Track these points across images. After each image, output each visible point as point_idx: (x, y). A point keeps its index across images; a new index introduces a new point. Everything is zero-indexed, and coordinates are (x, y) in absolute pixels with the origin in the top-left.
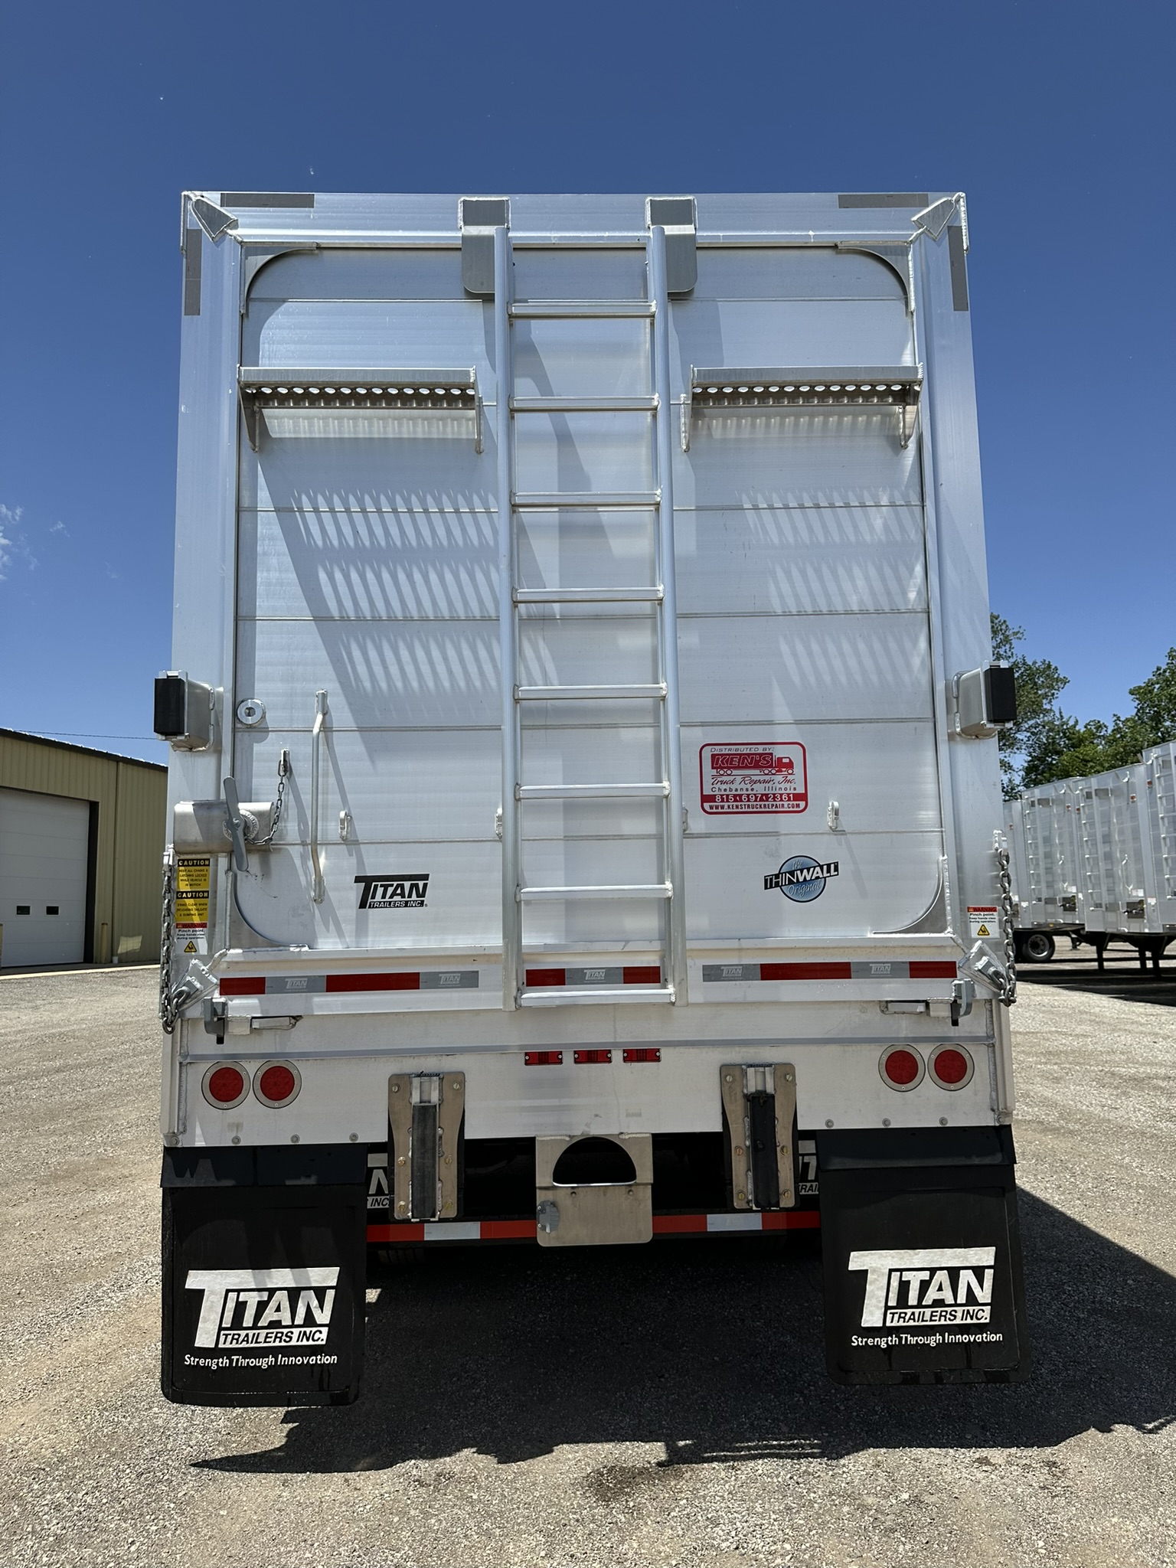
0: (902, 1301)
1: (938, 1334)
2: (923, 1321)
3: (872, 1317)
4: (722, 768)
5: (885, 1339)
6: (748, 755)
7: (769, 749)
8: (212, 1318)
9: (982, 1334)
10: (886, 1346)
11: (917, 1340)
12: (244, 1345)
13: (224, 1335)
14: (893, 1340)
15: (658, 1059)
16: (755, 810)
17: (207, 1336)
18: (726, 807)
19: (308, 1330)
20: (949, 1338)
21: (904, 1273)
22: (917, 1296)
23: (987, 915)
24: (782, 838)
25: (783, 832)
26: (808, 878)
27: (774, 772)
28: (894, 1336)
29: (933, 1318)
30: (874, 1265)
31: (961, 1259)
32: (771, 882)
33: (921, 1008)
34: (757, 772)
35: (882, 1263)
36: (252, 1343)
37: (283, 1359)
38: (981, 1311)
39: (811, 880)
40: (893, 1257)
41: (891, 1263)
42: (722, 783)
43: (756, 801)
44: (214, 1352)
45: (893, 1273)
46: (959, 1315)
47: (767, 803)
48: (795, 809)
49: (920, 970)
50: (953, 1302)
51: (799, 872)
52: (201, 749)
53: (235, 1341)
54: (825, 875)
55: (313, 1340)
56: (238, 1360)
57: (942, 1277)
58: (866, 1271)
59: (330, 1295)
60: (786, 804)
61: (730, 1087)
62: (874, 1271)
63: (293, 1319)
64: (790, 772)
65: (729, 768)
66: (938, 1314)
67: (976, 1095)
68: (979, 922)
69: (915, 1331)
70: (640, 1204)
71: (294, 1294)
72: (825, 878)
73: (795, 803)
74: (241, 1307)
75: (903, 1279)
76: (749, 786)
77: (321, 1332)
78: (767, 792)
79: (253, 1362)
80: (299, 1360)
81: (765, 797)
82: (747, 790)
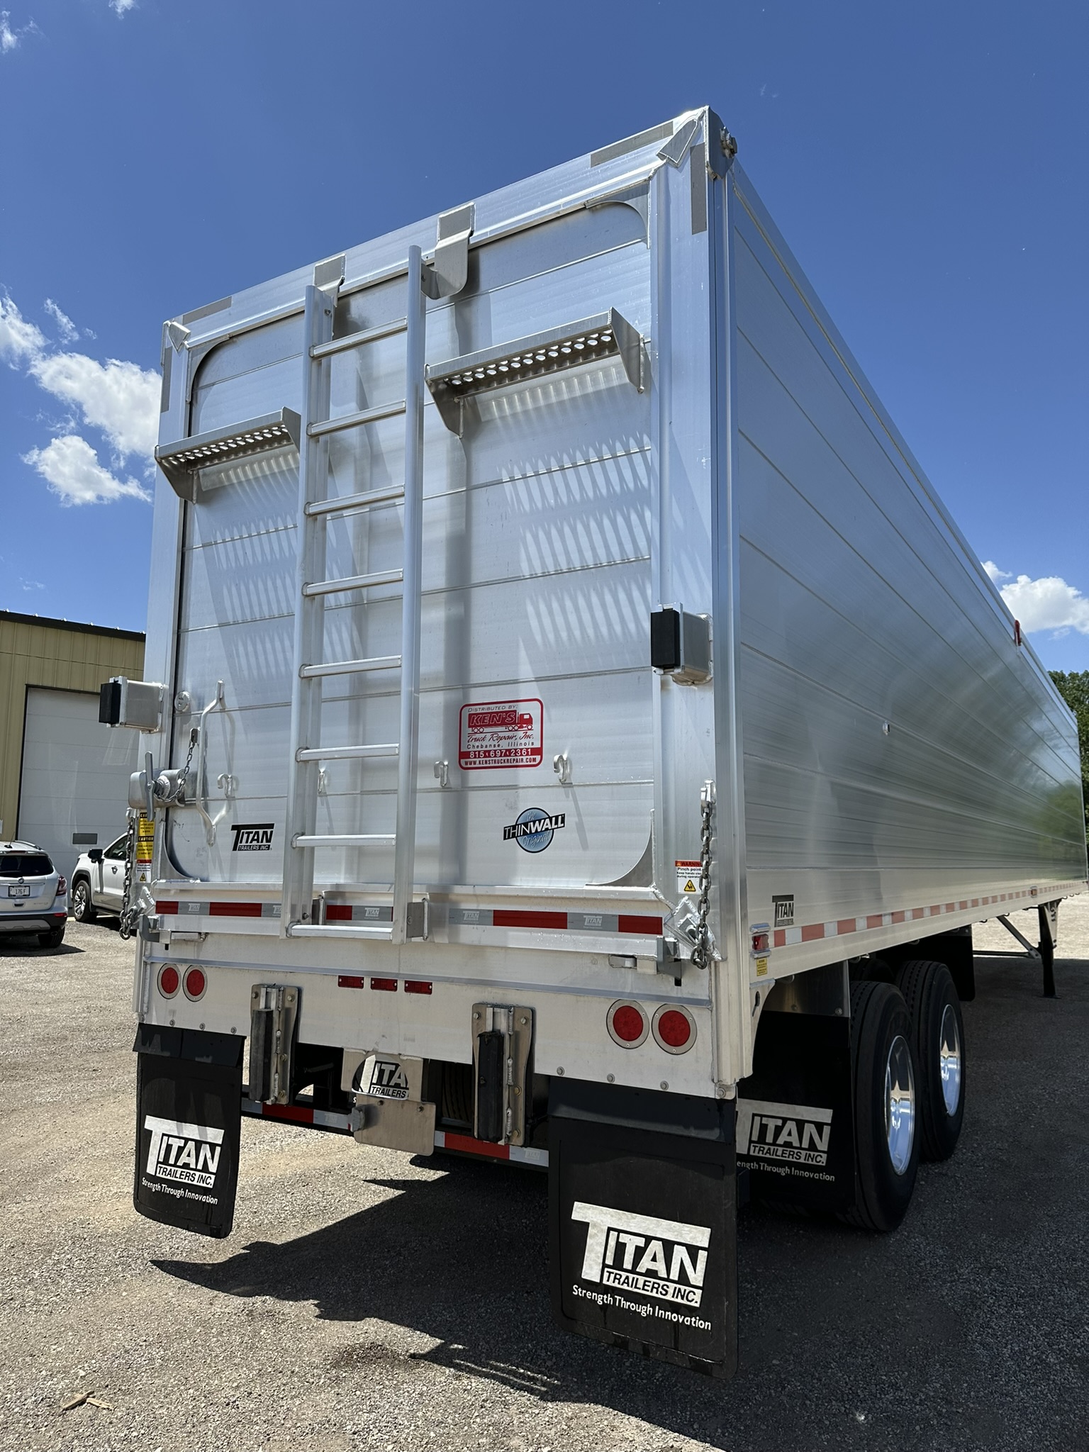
0: (618, 1263)
1: (649, 1305)
2: (636, 1287)
3: (591, 1271)
4: (476, 726)
5: (602, 1296)
6: (497, 713)
7: (513, 707)
8: (155, 1153)
9: (691, 1318)
10: (601, 1303)
11: (629, 1306)
12: (169, 1177)
13: (160, 1166)
14: (608, 1299)
15: (430, 992)
16: (500, 765)
18: (478, 762)
19: (204, 1175)
20: (660, 1313)
21: (621, 1234)
22: (632, 1261)
23: (694, 870)
24: (520, 791)
25: (521, 786)
26: (539, 830)
27: (516, 728)
28: (609, 1295)
29: (646, 1288)
30: (595, 1220)
31: (676, 1233)
32: (509, 833)
34: (503, 729)
35: (602, 1219)
36: (173, 1177)
37: (188, 1194)
38: (692, 1293)
39: (541, 831)
40: (612, 1216)
41: (609, 1221)
42: (476, 740)
43: (501, 756)
44: (155, 1179)
45: (612, 1232)
46: (671, 1291)
47: (509, 758)
48: (532, 763)
49: (630, 924)
50: (666, 1277)
51: (532, 823)
52: (155, 731)
53: (164, 1173)
54: (554, 826)
55: (206, 1183)
56: (165, 1188)
57: (656, 1247)
58: (587, 1224)
59: (218, 1151)
60: (524, 758)
61: (478, 1024)
62: (595, 1225)
63: (196, 1164)
64: (530, 727)
65: (481, 726)
66: (651, 1284)
67: (697, 1062)
68: (685, 877)
69: (629, 1296)
70: (426, 1121)
71: (198, 1146)
72: (553, 829)
73: (532, 757)
74: (169, 1147)
75: (620, 1241)
76: (496, 743)
77: (210, 1178)
78: (510, 748)
79: (172, 1191)
80: (197, 1197)
81: (508, 752)
82: (495, 746)
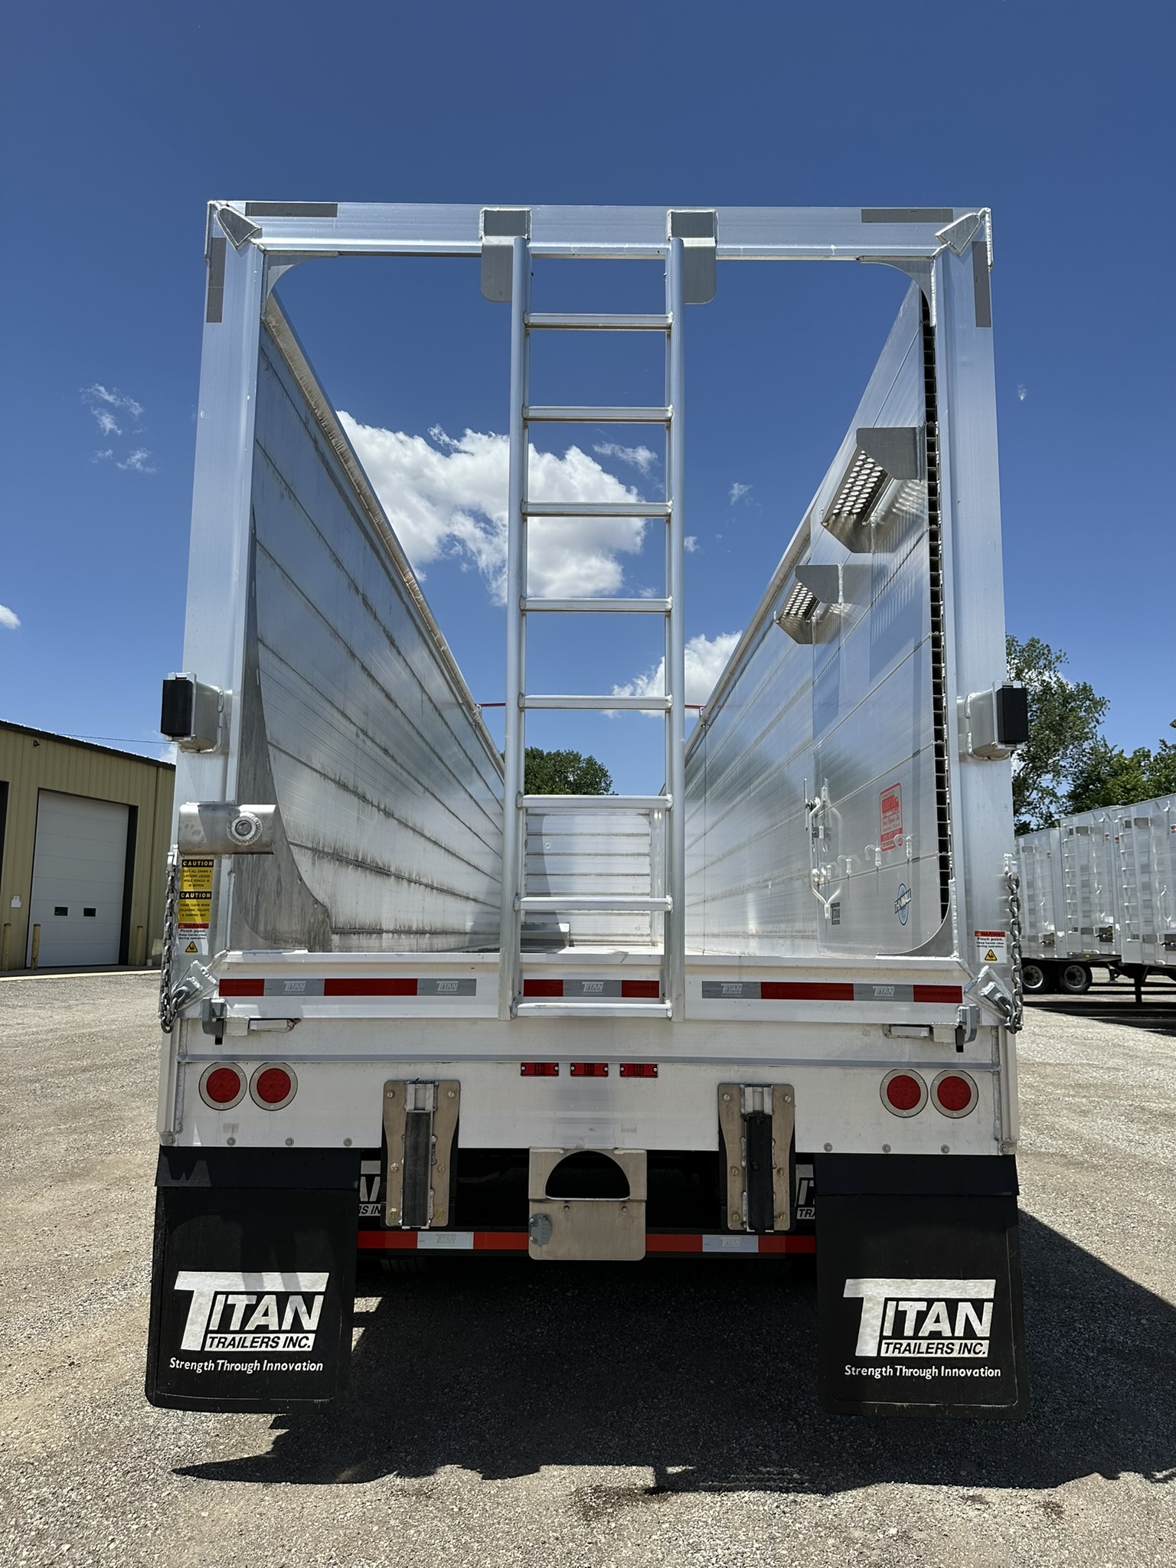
0: (898, 1332)
1: (934, 1367)
2: (918, 1352)
3: (867, 1347)
5: (880, 1370)
8: (200, 1320)
9: (979, 1369)
10: (880, 1376)
11: (912, 1372)
12: (230, 1349)
13: (210, 1338)
14: (888, 1371)
15: (655, 1075)
17: (193, 1338)
19: (295, 1336)
20: (946, 1372)
21: (900, 1302)
22: (913, 1327)
23: (995, 940)
28: (888, 1367)
29: (930, 1350)
30: (870, 1293)
31: (960, 1291)
33: (925, 1033)
35: (878, 1291)
36: (238, 1347)
37: (269, 1365)
38: (979, 1346)
40: (890, 1286)
41: (887, 1292)
44: (201, 1356)
45: (889, 1303)
46: (956, 1348)
49: (924, 994)
50: (950, 1335)
52: (208, 751)
53: (221, 1345)
55: (300, 1346)
56: (223, 1364)
57: (940, 1308)
58: (862, 1299)
59: (319, 1301)
61: (727, 1106)
62: (870, 1299)
63: (280, 1325)
66: (935, 1346)
67: (979, 1123)
68: (986, 947)
69: (910, 1363)
70: (633, 1221)
71: (282, 1298)
74: (229, 1310)
75: (899, 1309)
77: (307, 1339)
79: (239, 1367)
80: (284, 1367)
